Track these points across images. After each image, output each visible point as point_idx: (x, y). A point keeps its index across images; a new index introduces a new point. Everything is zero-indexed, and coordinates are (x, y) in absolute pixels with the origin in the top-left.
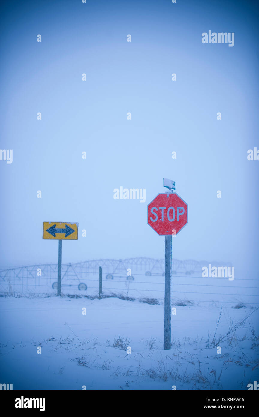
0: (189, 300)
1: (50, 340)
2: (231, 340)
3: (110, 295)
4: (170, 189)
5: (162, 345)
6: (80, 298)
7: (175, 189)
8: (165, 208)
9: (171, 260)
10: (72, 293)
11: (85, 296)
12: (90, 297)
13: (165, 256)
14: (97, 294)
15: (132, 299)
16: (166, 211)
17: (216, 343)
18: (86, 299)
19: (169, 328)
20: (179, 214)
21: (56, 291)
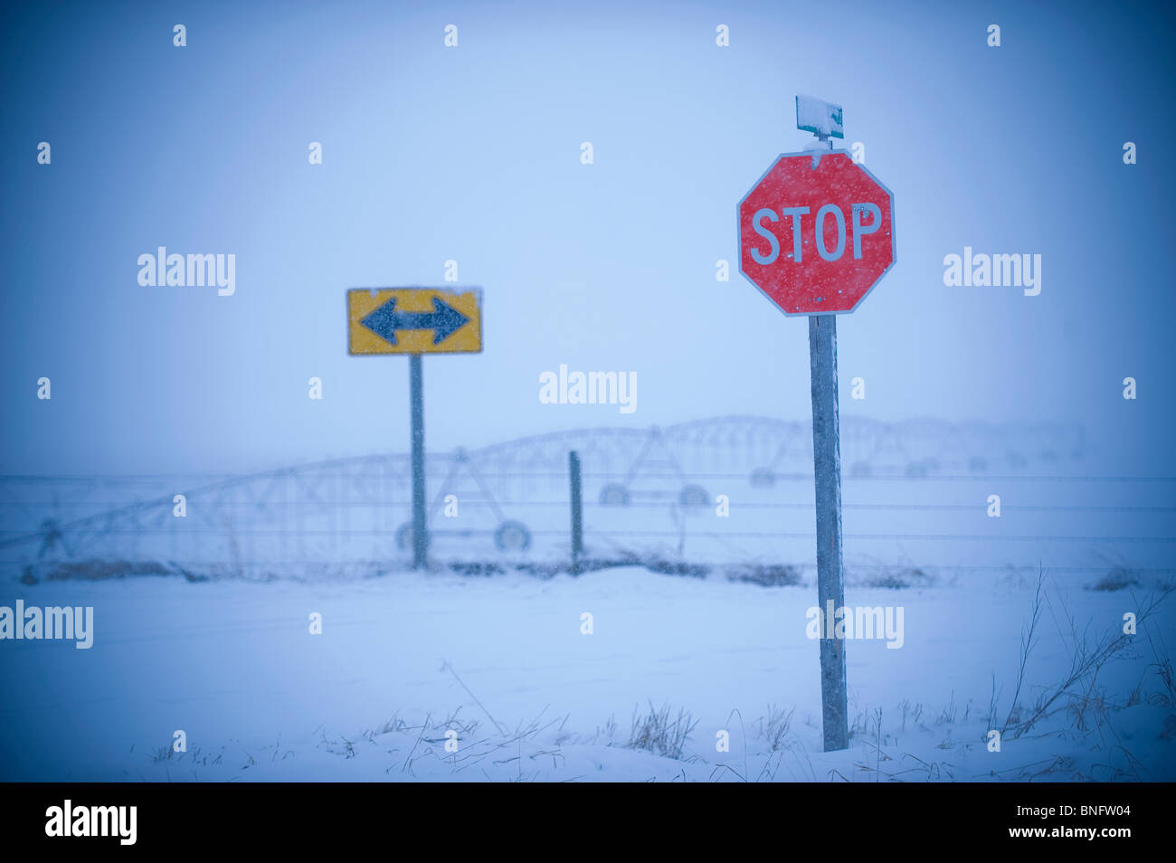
0: (918, 565)
1: (385, 732)
2: (1082, 707)
3: (616, 557)
4: (822, 136)
5: (817, 735)
6: (502, 572)
7: (841, 136)
8: (806, 210)
9: (835, 409)
10: (469, 557)
11: (521, 567)
12: (538, 569)
13: (814, 394)
14: (564, 555)
15: (700, 572)
16: (808, 223)
17: (1023, 720)
18: (524, 575)
19: (840, 669)
20: (859, 231)
21: (409, 554)
